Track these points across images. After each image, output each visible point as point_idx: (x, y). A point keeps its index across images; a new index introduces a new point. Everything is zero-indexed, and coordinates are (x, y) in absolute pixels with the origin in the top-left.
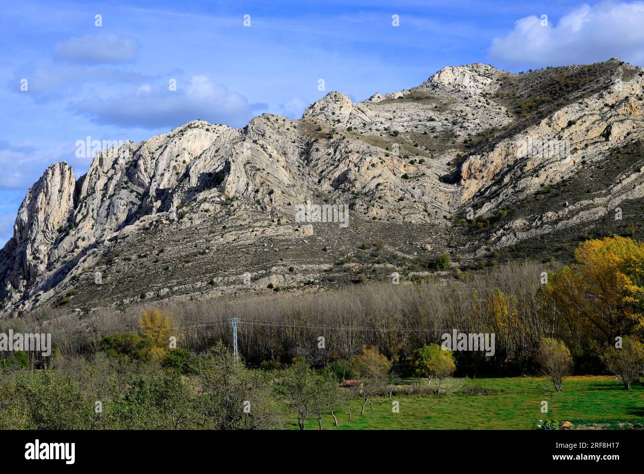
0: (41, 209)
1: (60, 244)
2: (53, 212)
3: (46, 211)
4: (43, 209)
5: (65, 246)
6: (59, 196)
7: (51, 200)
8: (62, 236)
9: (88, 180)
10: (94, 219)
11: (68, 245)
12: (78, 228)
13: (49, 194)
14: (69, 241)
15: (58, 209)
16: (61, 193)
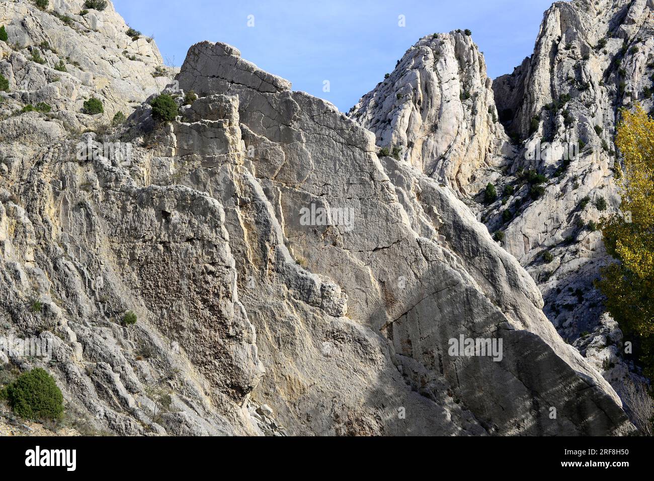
0: (411, 145)
1: (511, 228)
2: (455, 147)
3: (431, 148)
4: (418, 146)
5: (529, 231)
6: (466, 107)
7: (445, 115)
8: (506, 207)
9: (548, 66)
10: (611, 154)
11: (543, 228)
12: (570, 175)
13: (437, 102)
14: (545, 215)
15: (467, 141)
16: (469, 102)
